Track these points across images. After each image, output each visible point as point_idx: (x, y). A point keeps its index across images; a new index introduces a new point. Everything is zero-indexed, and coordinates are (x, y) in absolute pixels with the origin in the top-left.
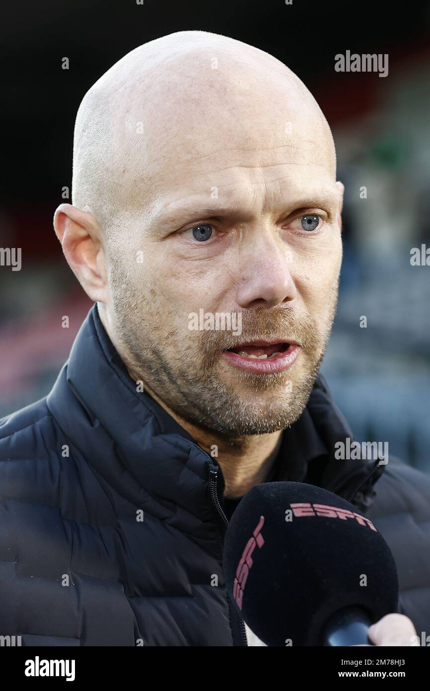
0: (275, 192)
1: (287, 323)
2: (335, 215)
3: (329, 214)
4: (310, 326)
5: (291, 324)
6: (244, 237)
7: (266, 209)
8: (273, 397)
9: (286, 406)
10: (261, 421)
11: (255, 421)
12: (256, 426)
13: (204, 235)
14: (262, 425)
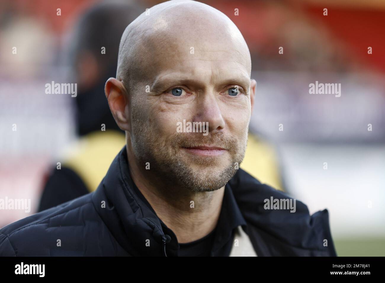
0: (217, 74)
1: (219, 139)
2: (248, 91)
3: (245, 90)
4: (233, 142)
5: (222, 140)
6: (200, 96)
7: (212, 82)
8: (211, 171)
9: (217, 176)
10: (204, 183)
11: (201, 182)
12: (201, 185)
13: (178, 93)
14: (204, 185)
